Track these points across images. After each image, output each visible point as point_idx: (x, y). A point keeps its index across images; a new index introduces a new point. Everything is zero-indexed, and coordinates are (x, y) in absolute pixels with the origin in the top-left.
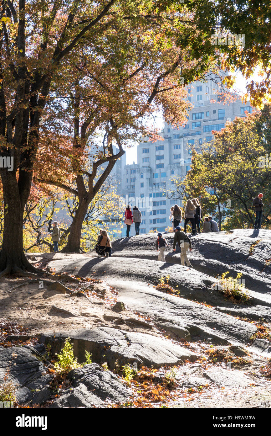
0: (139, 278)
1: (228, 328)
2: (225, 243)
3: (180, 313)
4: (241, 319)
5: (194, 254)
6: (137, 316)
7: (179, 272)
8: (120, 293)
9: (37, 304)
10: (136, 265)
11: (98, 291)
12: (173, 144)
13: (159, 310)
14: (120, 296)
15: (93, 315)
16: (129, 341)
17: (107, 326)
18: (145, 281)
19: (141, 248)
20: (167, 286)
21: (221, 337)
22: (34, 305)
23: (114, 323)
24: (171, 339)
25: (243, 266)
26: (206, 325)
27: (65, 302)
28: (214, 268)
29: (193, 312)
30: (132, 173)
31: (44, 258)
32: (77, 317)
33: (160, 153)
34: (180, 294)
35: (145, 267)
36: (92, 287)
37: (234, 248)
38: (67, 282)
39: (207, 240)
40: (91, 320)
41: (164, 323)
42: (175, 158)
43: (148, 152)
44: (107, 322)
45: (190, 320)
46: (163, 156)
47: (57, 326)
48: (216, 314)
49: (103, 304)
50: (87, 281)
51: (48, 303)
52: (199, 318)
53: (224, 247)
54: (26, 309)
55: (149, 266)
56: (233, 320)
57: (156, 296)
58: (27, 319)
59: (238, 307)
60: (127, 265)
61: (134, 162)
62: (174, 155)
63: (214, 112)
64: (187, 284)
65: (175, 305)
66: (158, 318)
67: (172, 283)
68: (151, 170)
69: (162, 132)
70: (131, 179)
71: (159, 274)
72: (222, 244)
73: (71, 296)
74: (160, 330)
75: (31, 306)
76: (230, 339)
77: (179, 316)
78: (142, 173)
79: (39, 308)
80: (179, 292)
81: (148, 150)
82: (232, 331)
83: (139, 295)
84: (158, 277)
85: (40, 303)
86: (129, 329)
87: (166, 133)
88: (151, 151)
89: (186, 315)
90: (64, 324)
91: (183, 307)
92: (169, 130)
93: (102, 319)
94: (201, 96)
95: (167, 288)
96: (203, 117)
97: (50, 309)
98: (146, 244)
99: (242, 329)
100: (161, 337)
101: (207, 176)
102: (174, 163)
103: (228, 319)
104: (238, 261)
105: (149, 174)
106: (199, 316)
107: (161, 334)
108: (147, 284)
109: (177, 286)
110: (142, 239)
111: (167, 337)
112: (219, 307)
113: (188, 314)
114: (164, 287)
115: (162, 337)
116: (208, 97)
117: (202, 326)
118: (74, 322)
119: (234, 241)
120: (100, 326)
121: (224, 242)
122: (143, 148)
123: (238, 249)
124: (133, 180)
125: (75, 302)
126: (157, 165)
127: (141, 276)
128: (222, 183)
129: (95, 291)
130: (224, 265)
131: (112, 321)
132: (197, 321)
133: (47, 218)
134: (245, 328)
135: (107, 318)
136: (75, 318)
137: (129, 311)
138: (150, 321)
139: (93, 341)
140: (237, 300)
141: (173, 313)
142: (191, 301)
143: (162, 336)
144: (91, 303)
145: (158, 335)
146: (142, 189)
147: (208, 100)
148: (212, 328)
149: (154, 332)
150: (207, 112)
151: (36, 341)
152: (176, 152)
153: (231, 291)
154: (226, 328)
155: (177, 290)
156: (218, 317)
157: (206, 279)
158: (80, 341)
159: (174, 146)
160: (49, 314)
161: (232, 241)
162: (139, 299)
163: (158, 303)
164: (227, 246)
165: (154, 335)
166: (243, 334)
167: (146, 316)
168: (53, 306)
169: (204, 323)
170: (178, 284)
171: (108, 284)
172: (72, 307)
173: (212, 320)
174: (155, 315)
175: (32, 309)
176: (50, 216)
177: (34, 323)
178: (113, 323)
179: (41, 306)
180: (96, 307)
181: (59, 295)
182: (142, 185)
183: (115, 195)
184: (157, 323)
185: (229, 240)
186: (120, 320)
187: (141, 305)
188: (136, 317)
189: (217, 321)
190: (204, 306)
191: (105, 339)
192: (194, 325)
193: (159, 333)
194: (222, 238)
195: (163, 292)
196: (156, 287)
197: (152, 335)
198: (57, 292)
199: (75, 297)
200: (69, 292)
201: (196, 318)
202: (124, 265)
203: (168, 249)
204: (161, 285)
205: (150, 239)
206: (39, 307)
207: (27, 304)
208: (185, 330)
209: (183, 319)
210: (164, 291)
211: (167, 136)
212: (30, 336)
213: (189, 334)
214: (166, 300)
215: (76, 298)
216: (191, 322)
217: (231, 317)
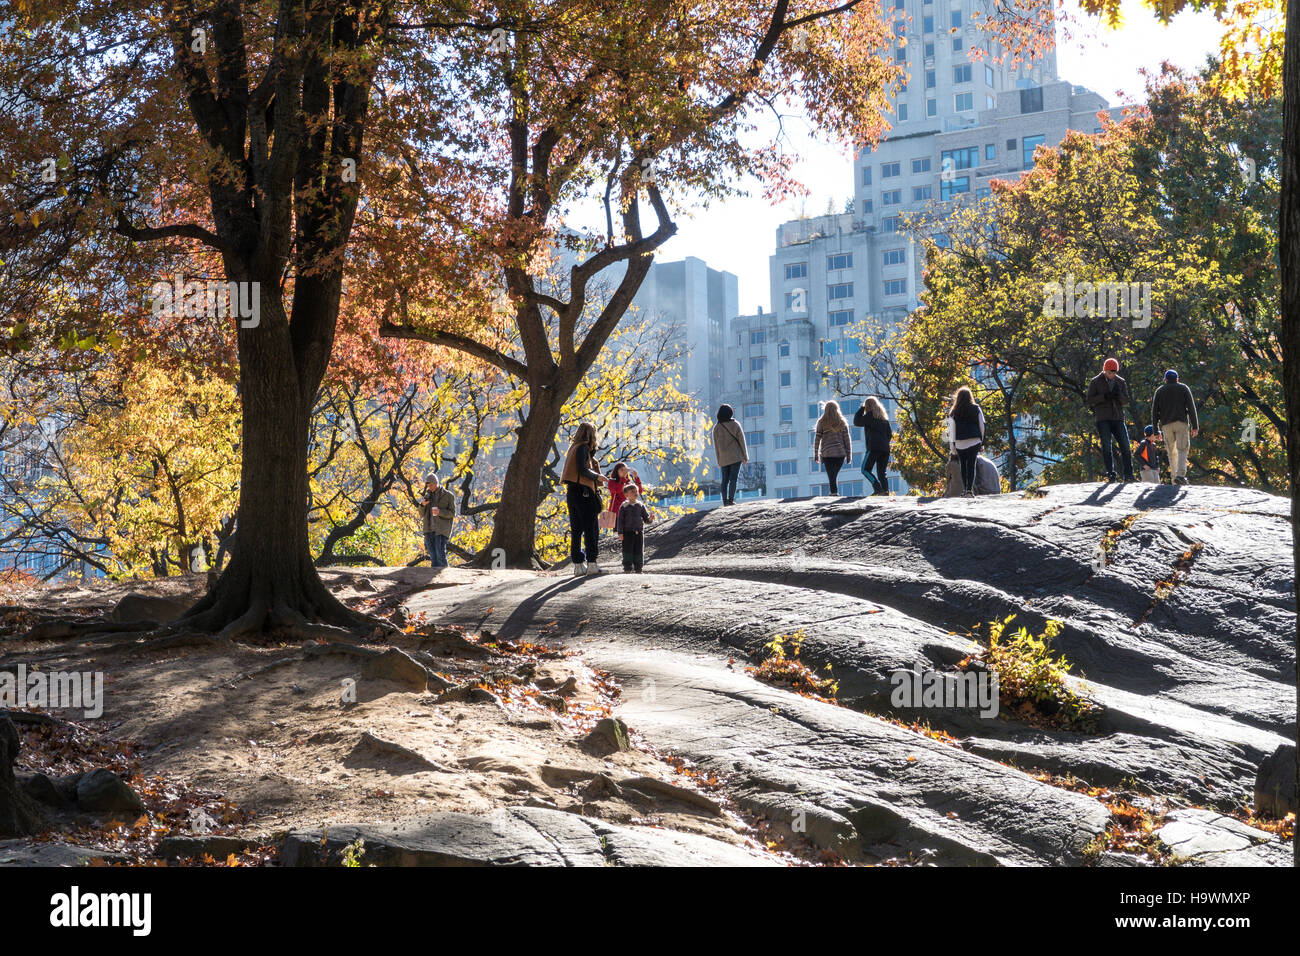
0: (702, 640)
1: (1003, 814)
2: (1015, 527)
3: (830, 758)
4: (1052, 782)
5: (906, 563)
6: (673, 768)
7: (842, 620)
8: (625, 693)
9: (313, 729)
10: (696, 599)
11: (547, 684)
12: (880, 248)
13: (753, 750)
14: (626, 701)
15: (503, 764)
16: (617, 857)
17: (549, 803)
18: (718, 652)
19: (728, 549)
20: (794, 666)
21: (975, 847)
22: (304, 732)
23: (580, 794)
24: (787, 853)
25: (1074, 603)
26: (922, 802)
27: (413, 720)
28: (972, 610)
29: (876, 756)
30: (753, 342)
31: (402, 582)
32: (444, 771)
33: (840, 277)
34: (839, 695)
35: (725, 605)
36: (527, 672)
37: (1044, 543)
38: (448, 655)
39: (951, 516)
40: (494, 781)
41: (763, 795)
42: (887, 293)
43: (804, 275)
44: (551, 792)
45: (863, 783)
46: (851, 285)
47: (363, 803)
48: (960, 764)
49: (549, 728)
50: (519, 653)
51: (352, 725)
52: (897, 777)
53: (1012, 540)
54: (273, 744)
55: (741, 599)
56: (1022, 786)
57: (750, 701)
58: (265, 778)
59: (1046, 738)
60: (666, 598)
61: (760, 309)
62: (887, 283)
63: (1012, 145)
64: (866, 660)
65: (816, 730)
66: (744, 778)
67: (814, 654)
68: (812, 332)
69: (846, 213)
70: (753, 360)
71: (770, 625)
72: (1004, 529)
73: (441, 701)
74: (748, 821)
75: (292, 735)
76: (1009, 852)
77: (824, 772)
78: (785, 341)
79: (318, 740)
80: (835, 687)
81: (804, 269)
82: (1017, 823)
83: (689, 697)
84: (767, 635)
85: (326, 723)
86: (629, 817)
87: (860, 216)
88: (812, 270)
89: (853, 766)
90: (392, 795)
91: (842, 738)
92: (868, 206)
93: (536, 780)
94: (969, 96)
95: (796, 673)
96: (974, 160)
97: (354, 745)
98: (747, 535)
99: (1059, 818)
100: (747, 843)
101: (966, 318)
102: (887, 309)
103: (1004, 779)
104: (1059, 587)
105: (807, 344)
106: (898, 769)
107: (750, 834)
108: (727, 662)
109: (829, 667)
110: (734, 517)
111: (770, 844)
112: (975, 741)
113: (860, 762)
114: (782, 670)
115: (751, 846)
116: (989, 100)
117: (909, 805)
118: (428, 789)
119: (1045, 520)
120: (521, 803)
121: (1011, 521)
122: (788, 261)
123: (1059, 545)
124: (758, 363)
125: (451, 722)
126: (831, 315)
127: (707, 632)
128: (1018, 342)
129: (540, 684)
130: (1006, 596)
131: (572, 788)
132: (892, 787)
133: (455, 469)
134: (1064, 812)
135: (556, 777)
136: (435, 776)
137: (645, 752)
138: (716, 789)
139: (477, 856)
140: (1046, 716)
141: (803, 758)
142: (878, 720)
143: (753, 842)
144: (509, 723)
145: (737, 837)
146: (785, 390)
147: (990, 107)
148: (943, 815)
149: (726, 826)
150: (987, 146)
151: (267, 858)
152: (892, 272)
153: (1022, 685)
154: (994, 812)
155: (828, 682)
156: (968, 772)
157: (935, 642)
158: (427, 857)
159: (886, 255)
160: (348, 762)
161: (1038, 518)
162: (688, 712)
163: (754, 726)
164: (1020, 534)
165: (721, 838)
166: (1057, 834)
167: (706, 771)
168: (365, 735)
169: (918, 796)
170: (833, 661)
171: (588, 663)
172: (436, 736)
173: (947, 783)
174: (738, 766)
175: (293, 744)
176: (465, 462)
177: (281, 793)
178: (575, 792)
179: (327, 735)
180: (522, 738)
181: (400, 695)
182: (785, 379)
183: (675, 393)
184: (742, 793)
185: (1029, 515)
186: (601, 785)
187: (694, 731)
188: (663, 773)
189: (963, 787)
190: (921, 734)
191: (523, 852)
192: (881, 802)
193: (743, 832)
194: (1007, 511)
195: (781, 687)
196: (755, 669)
197: (714, 837)
198: (393, 685)
199: (458, 704)
200: (437, 685)
201: (889, 776)
202: (654, 598)
203: (820, 549)
204: (773, 665)
205: (761, 517)
206: (318, 736)
207: (281, 726)
208: (837, 818)
209: (839, 781)
210: (783, 683)
211: (863, 223)
212: (250, 838)
213: (854, 835)
214: (784, 714)
215: (460, 708)
216: (868, 792)
217: (1017, 772)
